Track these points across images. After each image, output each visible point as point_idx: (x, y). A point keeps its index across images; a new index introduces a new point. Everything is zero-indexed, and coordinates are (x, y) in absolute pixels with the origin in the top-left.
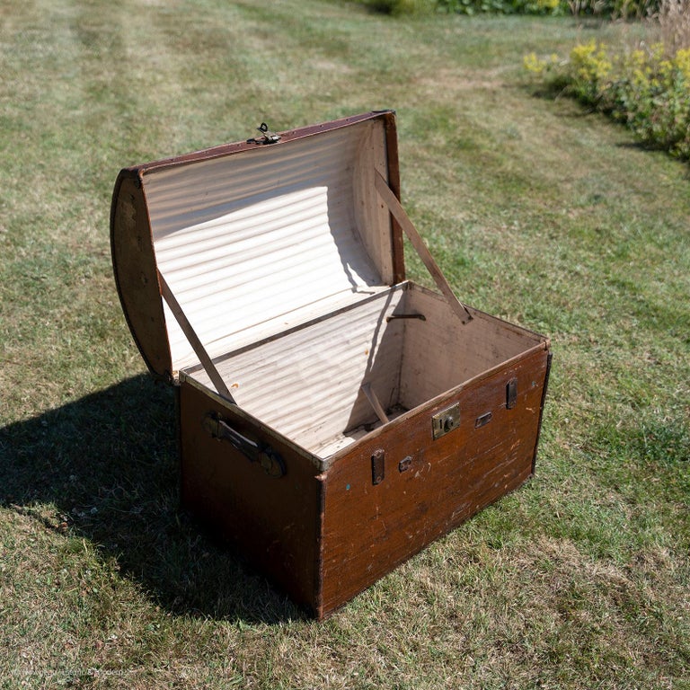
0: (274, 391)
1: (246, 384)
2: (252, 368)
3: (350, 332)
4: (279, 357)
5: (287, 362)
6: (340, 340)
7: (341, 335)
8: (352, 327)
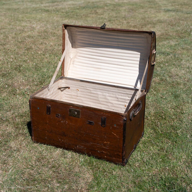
0: (91, 99)
1: (81, 91)
2: (83, 88)
3: (119, 95)
4: (92, 89)
5: (95, 92)
6: (114, 96)
7: (115, 95)
8: (120, 94)
